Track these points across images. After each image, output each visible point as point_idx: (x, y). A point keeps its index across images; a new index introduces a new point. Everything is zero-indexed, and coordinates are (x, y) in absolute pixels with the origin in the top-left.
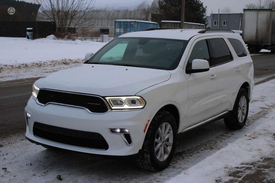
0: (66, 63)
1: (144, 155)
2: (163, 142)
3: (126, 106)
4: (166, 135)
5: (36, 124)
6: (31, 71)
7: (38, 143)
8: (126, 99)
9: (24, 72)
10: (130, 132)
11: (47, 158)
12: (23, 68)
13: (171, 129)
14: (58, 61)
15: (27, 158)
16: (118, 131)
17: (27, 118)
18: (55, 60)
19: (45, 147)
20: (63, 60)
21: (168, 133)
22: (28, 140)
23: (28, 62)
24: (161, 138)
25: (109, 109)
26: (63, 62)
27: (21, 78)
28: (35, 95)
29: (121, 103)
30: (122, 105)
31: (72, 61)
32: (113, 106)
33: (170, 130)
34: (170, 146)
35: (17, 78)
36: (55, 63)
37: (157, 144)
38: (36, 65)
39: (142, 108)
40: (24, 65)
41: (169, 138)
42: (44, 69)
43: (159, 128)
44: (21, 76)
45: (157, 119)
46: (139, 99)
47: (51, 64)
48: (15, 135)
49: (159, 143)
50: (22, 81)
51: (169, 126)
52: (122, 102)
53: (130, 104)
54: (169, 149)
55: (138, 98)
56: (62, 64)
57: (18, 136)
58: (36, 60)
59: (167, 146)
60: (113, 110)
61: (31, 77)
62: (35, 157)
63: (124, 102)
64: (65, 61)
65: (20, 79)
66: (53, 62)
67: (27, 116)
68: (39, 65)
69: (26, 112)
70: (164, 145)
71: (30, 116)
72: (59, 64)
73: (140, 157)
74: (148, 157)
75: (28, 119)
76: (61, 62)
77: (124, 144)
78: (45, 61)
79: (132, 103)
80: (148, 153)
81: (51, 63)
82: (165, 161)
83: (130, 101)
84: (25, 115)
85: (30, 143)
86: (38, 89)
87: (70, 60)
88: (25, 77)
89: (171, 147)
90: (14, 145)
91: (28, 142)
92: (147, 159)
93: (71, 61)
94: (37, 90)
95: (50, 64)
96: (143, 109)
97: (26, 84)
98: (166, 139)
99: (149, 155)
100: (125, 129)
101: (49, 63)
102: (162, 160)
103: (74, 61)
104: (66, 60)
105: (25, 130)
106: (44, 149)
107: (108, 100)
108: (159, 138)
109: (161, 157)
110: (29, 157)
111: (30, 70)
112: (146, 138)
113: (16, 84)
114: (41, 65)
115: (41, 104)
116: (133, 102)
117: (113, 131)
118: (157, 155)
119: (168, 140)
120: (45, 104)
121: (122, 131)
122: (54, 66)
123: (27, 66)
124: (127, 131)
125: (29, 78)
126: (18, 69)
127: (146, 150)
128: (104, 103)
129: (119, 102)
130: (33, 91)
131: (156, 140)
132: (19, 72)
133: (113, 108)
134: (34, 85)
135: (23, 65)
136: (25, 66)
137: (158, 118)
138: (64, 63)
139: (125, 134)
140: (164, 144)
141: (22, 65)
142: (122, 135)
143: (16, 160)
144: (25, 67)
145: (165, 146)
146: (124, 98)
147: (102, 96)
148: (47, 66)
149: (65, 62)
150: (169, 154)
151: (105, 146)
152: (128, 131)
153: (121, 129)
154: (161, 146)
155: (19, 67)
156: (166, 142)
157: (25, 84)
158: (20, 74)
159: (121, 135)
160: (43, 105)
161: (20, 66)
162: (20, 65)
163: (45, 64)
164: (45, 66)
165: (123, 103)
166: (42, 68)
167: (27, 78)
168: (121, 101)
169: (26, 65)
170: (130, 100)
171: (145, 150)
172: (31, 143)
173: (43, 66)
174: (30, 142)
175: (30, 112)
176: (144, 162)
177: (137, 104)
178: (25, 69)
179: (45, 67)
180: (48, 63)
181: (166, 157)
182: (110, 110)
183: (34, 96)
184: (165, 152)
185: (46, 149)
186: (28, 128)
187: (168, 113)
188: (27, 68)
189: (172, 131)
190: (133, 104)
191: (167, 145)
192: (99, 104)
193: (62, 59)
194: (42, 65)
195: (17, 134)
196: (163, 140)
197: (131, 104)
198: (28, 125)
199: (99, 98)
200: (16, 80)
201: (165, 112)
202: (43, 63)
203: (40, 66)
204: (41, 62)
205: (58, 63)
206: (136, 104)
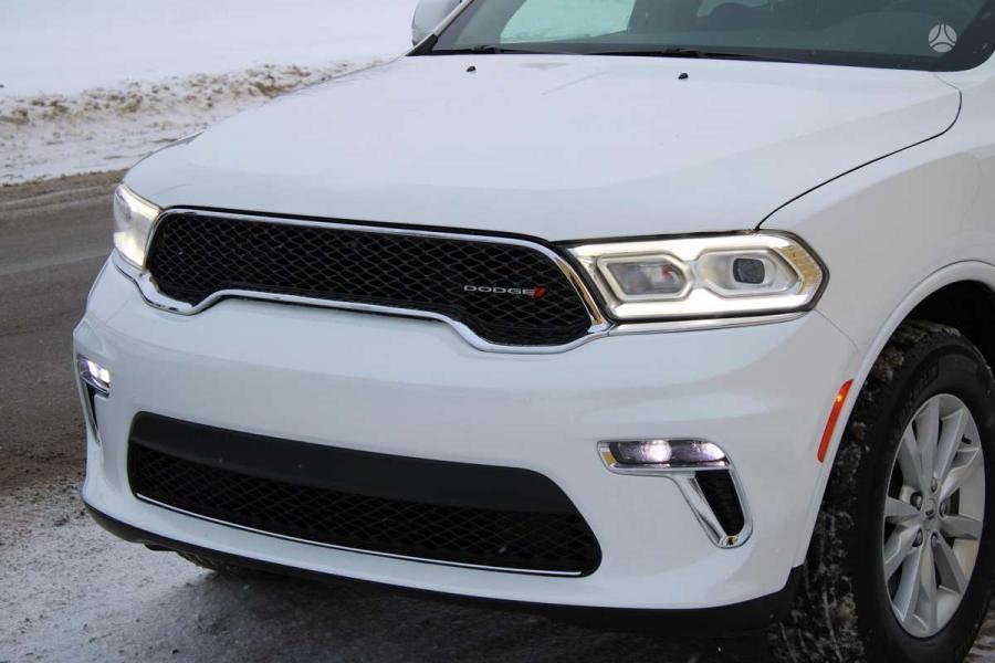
0: (272, 88)
1: (818, 600)
2: (930, 515)
3: (700, 300)
4: (946, 474)
5: (147, 426)
6: (86, 134)
7: (158, 543)
8: (704, 252)
9: (50, 143)
10: (732, 457)
11: (215, 628)
12: (39, 122)
13: (975, 436)
14: (231, 79)
15: (96, 634)
16: (659, 452)
17: (92, 391)
18: (213, 71)
19: (199, 563)
20: (254, 75)
21: (957, 459)
22: (99, 522)
23: (70, 86)
24: (918, 494)
25: (599, 322)
26: (259, 86)
27: (30, 174)
28: (132, 248)
29: (672, 279)
30: (677, 290)
31: (308, 74)
32: (620, 302)
33: (965, 441)
34: (969, 537)
35: (12, 176)
36: (216, 87)
37: (892, 527)
38: (112, 103)
39: (805, 309)
40: (48, 103)
41: (957, 492)
42: (156, 125)
43: (902, 429)
44: (33, 163)
45: (890, 374)
46: (783, 250)
47: (194, 97)
48: (19, 493)
49: (905, 524)
50: (39, 194)
51: (962, 417)
52: (679, 272)
53: (726, 286)
54: (964, 557)
55: (779, 243)
56: (251, 93)
57: (37, 498)
58: (112, 79)
59: (950, 541)
60: (622, 328)
61: (88, 171)
62: (142, 625)
63: (691, 273)
64: (270, 77)
65: (28, 183)
66: (201, 82)
67: (89, 375)
68: (130, 104)
69: (80, 357)
70: (935, 534)
71: (105, 376)
72: (238, 93)
73: (795, 613)
74: (847, 610)
75: (97, 396)
76: (246, 86)
77: (699, 534)
78: (158, 84)
79: (738, 279)
80: (842, 589)
81: (192, 91)
82: (941, 631)
83: (722, 266)
84: (77, 374)
85: (112, 538)
86: (152, 214)
87: (296, 71)
88: (55, 171)
89: (974, 547)
90: (18, 551)
91: (97, 531)
92: (838, 622)
93: (301, 75)
94: (143, 218)
95: (189, 98)
96: (811, 313)
97: (63, 206)
98: (944, 501)
99: (849, 599)
100: (700, 442)
101: (182, 93)
102: (924, 629)
103: (315, 77)
104: (274, 74)
105: (78, 465)
106: (195, 572)
107: (586, 264)
108: (906, 492)
109: (917, 609)
110: (104, 622)
111: (78, 131)
112: (832, 497)
113: (10, 209)
114: (139, 101)
115: (169, 302)
116: (747, 271)
117: (624, 454)
118: (893, 597)
119: (953, 504)
120: (194, 305)
121: (683, 455)
122: (210, 105)
123: (63, 110)
124: (712, 451)
125: (79, 175)
126: (13, 126)
127: (833, 567)
128: (565, 280)
129: (658, 277)
130: (118, 230)
131: (890, 506)
132: (19, 143)
133: (621, 311)
134: (124, 191)
135: (43, 104)
136: (50, 110)
137: (895, 369)
138: (265, 90)
139: (698, 474)
140: (935, 530)
141: (35, 103)
142: (684, 478)
143: (31, 645)
144: (52, 118)
145: (941, 540)
146: (685, 252)
147: (551, 238)
148: (171, 107)
149: (268, 83)
150: (964, 587)
151: (579, 552)
152: (719, 454)
153: (672, 443)
154: (916, 544)
155: (18, 116)
156: (946, 518)
157: (56, 207)
158: (25, 153)
159: (677, 477)
160: (185, 306)
161: (25, 114)
162: (26, 106)
163: (159, 96)
164: (159, 106)
165: (684, 281)
166: (143, 118)
167: (64, 178)
168: (669, 268)
169: (54, 104)
170: (727, 258)
171: (822, 569)
172: (116, 538)
173: (152, 107)
174: (108, 534)
175: (106, 353)
176: (819, 645)
177: (770, 285)
178: (52, 126)
179: (159, 113)
180: (175, 89)
181: (946, 606)
182: (604, 325)
183: (122, 256)
184: (942, 576)
185: (207, 571)
186: (94, 452)
187: (954, 336)
188: (65, 124)
189: (976, 450)
190: (746, 281)
191: (952, 533)
192: (531, 293)
193: (253, 66)
194: (146, 102)
195: (27, 489)
196: (927, 504)
197: (734, 282)
198: (95, 433)
199: (536, 252)
200: (7, 186)
201: (937, 329)
202: (146, 89)
203: (133, 109)
204: (137, 84)
205: (231, 87)
206: (766, 281)
